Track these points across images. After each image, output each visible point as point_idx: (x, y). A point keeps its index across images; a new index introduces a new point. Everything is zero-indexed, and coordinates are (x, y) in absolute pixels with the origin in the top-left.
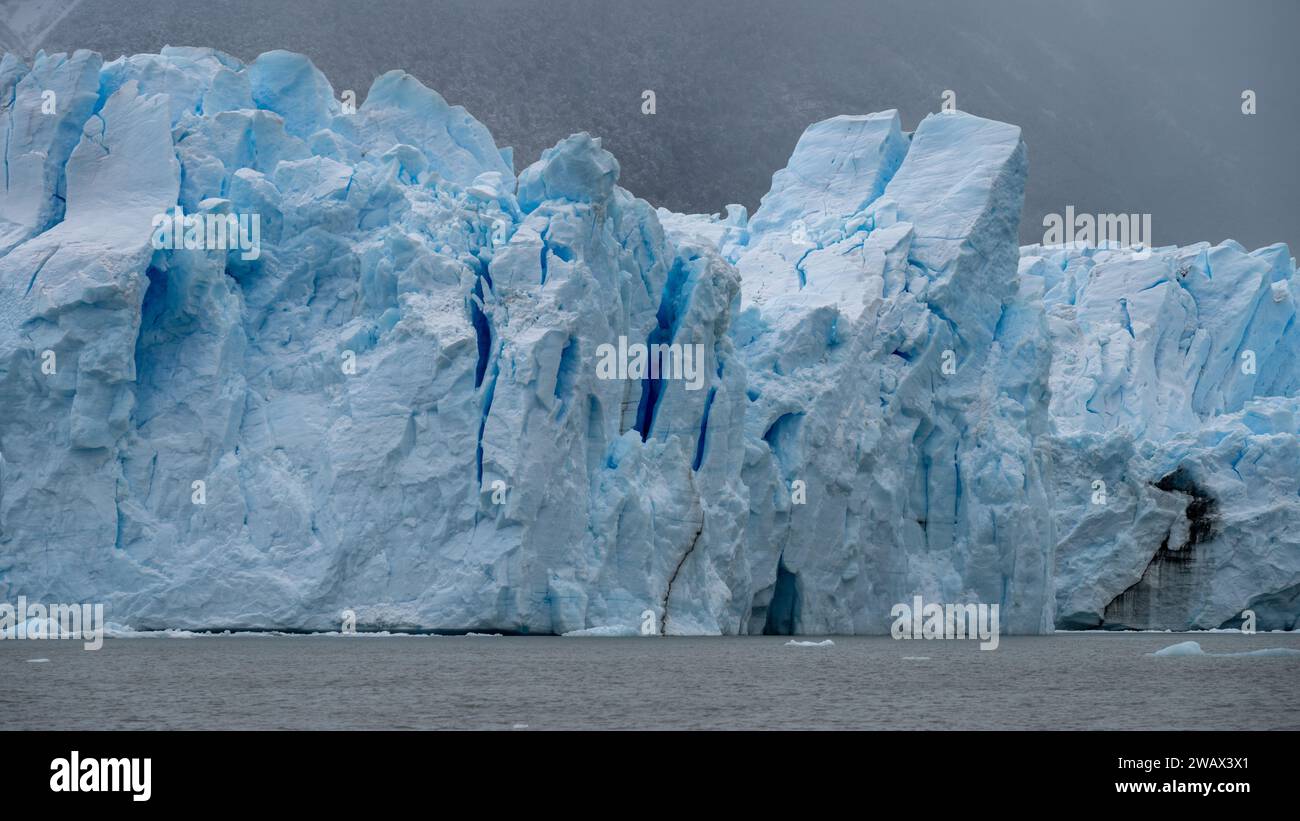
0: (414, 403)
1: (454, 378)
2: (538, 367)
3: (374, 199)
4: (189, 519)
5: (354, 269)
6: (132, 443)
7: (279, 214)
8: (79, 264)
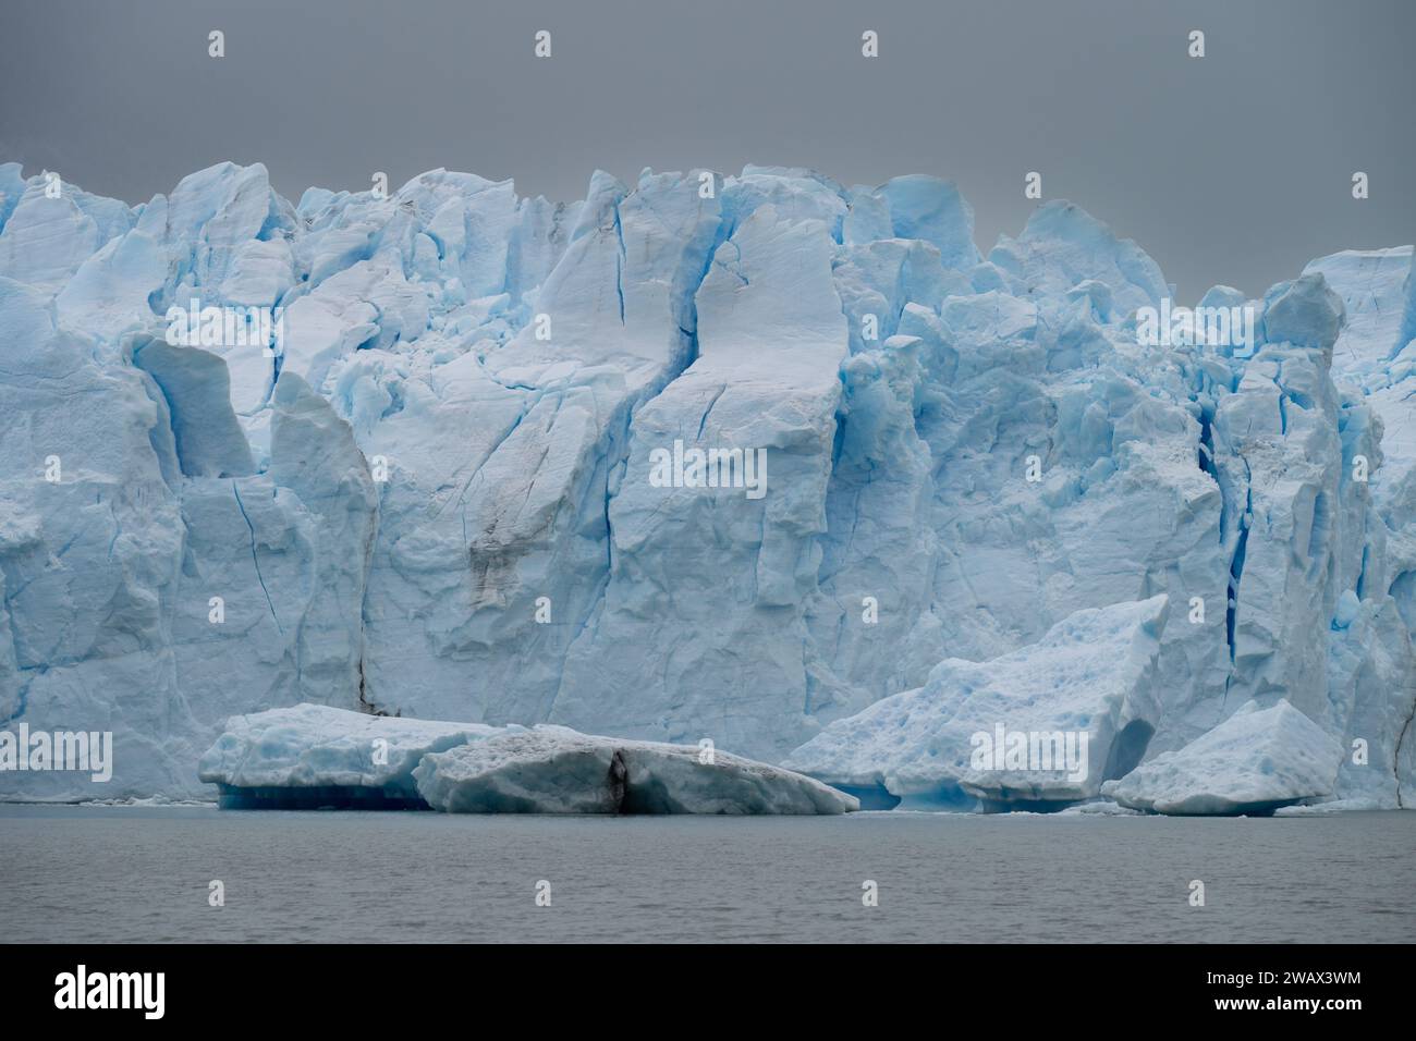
0: (1149, 560)
1: (1199, 533)
2: (1296, 523)
3: (1063, 338)
4: (886, 683)
5: (1046, 415)
6: (816, 600)
7: (953, 352)
8: (759, 405)
